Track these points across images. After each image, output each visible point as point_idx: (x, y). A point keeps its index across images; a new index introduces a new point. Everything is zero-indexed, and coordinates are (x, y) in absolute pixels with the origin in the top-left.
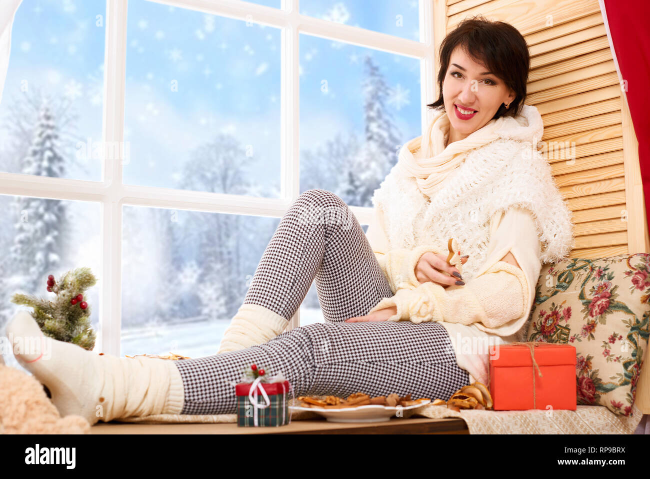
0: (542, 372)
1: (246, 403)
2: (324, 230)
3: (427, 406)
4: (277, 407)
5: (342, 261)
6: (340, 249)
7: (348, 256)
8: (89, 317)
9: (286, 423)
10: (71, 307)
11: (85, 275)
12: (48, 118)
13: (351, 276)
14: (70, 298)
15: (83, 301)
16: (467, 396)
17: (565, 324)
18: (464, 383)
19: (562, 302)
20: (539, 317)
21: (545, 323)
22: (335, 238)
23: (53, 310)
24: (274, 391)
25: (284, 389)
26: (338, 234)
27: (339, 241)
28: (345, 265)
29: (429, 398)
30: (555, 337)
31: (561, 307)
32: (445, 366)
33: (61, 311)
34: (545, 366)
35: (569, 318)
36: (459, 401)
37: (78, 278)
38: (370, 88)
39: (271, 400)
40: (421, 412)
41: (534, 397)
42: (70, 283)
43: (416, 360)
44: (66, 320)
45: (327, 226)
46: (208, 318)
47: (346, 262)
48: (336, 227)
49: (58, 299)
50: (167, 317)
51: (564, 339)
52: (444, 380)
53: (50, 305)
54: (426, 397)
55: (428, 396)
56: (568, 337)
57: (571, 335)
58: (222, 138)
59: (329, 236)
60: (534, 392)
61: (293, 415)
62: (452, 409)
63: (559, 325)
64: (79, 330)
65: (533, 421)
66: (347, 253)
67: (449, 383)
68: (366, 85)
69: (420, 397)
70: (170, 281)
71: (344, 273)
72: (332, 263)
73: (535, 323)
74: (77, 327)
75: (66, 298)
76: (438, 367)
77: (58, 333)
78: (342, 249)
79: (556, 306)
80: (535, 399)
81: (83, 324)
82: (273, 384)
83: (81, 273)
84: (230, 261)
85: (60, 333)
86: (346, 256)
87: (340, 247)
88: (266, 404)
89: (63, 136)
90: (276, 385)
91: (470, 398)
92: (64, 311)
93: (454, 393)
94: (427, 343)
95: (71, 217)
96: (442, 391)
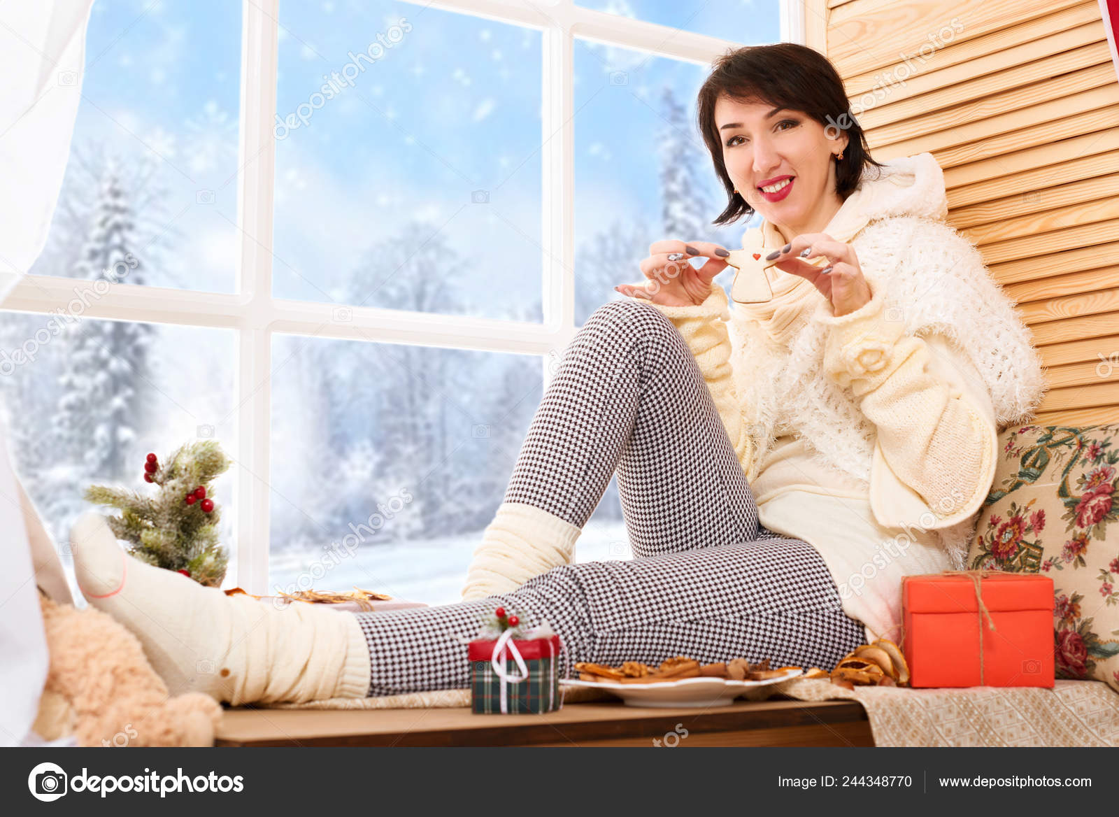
0: (994, 622)
1: (486, 673)
2: (638, 372)
3: (797, 680)
4: (540, 680)
5: (665, 423)
6: (662, 404)
7: (675, 416)
8: (217, 525)
9: (556, 708)
10: (185, 509)
11: (210, 454)
12: (116, 194)
13: (677, 450)
14: (185, 493)
15: (206, 498)
16: (865, 663)
17: (1035, 539)
18: (857, 643)
19: (1029, 501)
20: (989, 527)
21: (999, 537)
22: (656, 384)
23: (155, 514)
24: (536, 654)
25: (552, 649)
26: (661, 376)
27: (662, 390)
28: (669, 430)
29: (800, 666)
30: (1016, 562)
31: (1026, 510)
32: (823, 616)
33: (169, 515)
34: (999, 611)
35: (1041, 528)
36: (851, 672)
37: (198, 459)
38: (671, 143)
39: (530, 669)
40: (786, 690)
41: (982, 664)
42: (184, 467)
43: (771, 608)
44: (178, 530)
45: (642, 364)
46: (390, 539)
47: (671, 425)
48: (658, 366)
49: (164, 495)
50: (322, 536)
51: (1032, 566)
52: (822, 638)
53: (149, 505)
54: (794, 665)
55: (798, 663)
56: (1040, 562)
57: (1045, 558)
58: (415, 228)
59: (646, 380)
60: (981, 656)
61: (568, 693)
62: (839, 685)
63: (1023, 542)
64: (200, 548)
65: (979, 706)
66: (673, 411)
67: (830, 644)
68: (664, 138)
69: (784, 665)
70: (327, 474)
71: (666, 444)
72: (648, 426)
73: (981, 537)
74: (196, 543)
75: (177, 493)
76: (811, 618)
77: (163, 553)
78: (666, 404)
79: (1018, 508)
80: (982, 670)
81: (207, 537)
82: (534, 641)
83: (202, 449)
84: (430, 440)
85: (167, 553)
86: (672, 416)
87: (664, 399)
88: (521, 675)
89: (142, 226)
90: (538, 642)
91: (871, 666)
92: (173, 515)
93: (840, 660)
94: (788, 579)
95: (156, 364)
96: (820, 658)
